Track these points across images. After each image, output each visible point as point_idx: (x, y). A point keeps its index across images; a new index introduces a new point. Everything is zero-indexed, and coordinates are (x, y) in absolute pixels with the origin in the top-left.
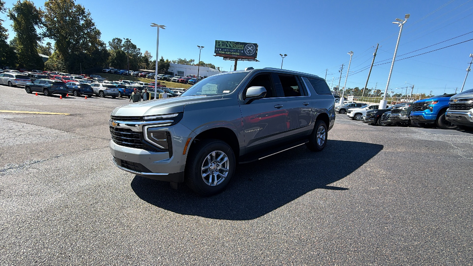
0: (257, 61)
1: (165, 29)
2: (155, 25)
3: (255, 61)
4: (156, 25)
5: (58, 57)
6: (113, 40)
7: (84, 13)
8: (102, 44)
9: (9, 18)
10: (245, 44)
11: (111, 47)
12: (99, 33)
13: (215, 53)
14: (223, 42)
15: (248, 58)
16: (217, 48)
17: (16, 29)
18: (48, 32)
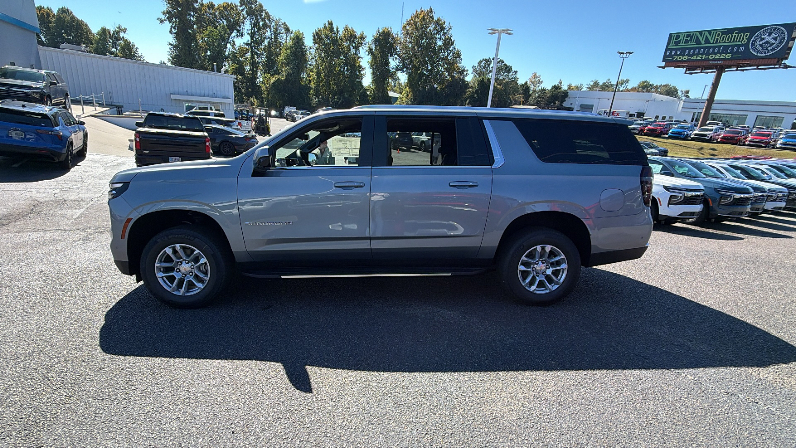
0: (786, 67)
1: (512, 34)
2: (493, 31)
3: (780, 67)
4: (495, 31)
6: (478, 63)
7: (443, 29)
8: (462, 72)
9: (367, 53)
10: (753, 30)
11: (476, 74)
12: (458, 55)
13: (663, 61)
14: (689, 35)
15: (757, 62)
16: (671, 50)
17: (372, 66)
18: (401, 64)
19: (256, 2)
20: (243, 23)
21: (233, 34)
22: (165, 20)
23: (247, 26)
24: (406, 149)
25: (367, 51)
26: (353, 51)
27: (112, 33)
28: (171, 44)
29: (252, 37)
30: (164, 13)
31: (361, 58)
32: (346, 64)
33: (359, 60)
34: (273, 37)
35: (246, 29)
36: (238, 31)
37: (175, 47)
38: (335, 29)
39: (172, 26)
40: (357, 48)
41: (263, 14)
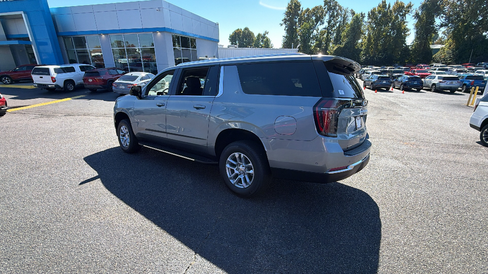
5: (450, 46)
9: (414, 17)
18: (447, 20)
19: (334, 0)
20: (325, 16)
21: (318, 24)
22: (283, 24)
23: (327, 18)
24: (416, 90)
25: (413, 16)
26: (400, 18)
27: (262, 35)
28: (284, 37)
29: (329, 24)
30: (283, 20)
31: (407, 22)
32: (393, 29)
33: (405, 24)
34: (342, 21)
35: (326, 19)
36: (321, 21)
37: (286, 37)
38: (387, 6)
39: (286, 27)
40: (404, 15)
41: (338, 7)
